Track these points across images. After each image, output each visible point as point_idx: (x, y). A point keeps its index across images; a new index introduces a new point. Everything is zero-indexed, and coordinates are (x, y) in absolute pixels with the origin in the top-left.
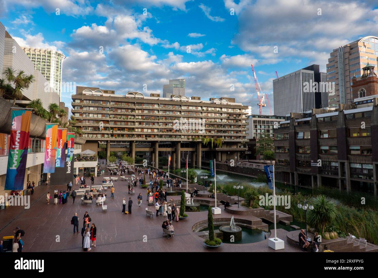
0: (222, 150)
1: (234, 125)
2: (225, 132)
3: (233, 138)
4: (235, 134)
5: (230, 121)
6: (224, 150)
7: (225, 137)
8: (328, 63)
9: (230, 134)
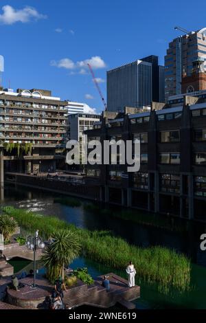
0: (31, 158)
1: (48, 126)
2: (36, 134)
3: (47, 142)
4: (50, 138)
5: (43, 121)
6: (34, 158)
7: (36, 141)
8: (168, 48)
9: (43, 138)
